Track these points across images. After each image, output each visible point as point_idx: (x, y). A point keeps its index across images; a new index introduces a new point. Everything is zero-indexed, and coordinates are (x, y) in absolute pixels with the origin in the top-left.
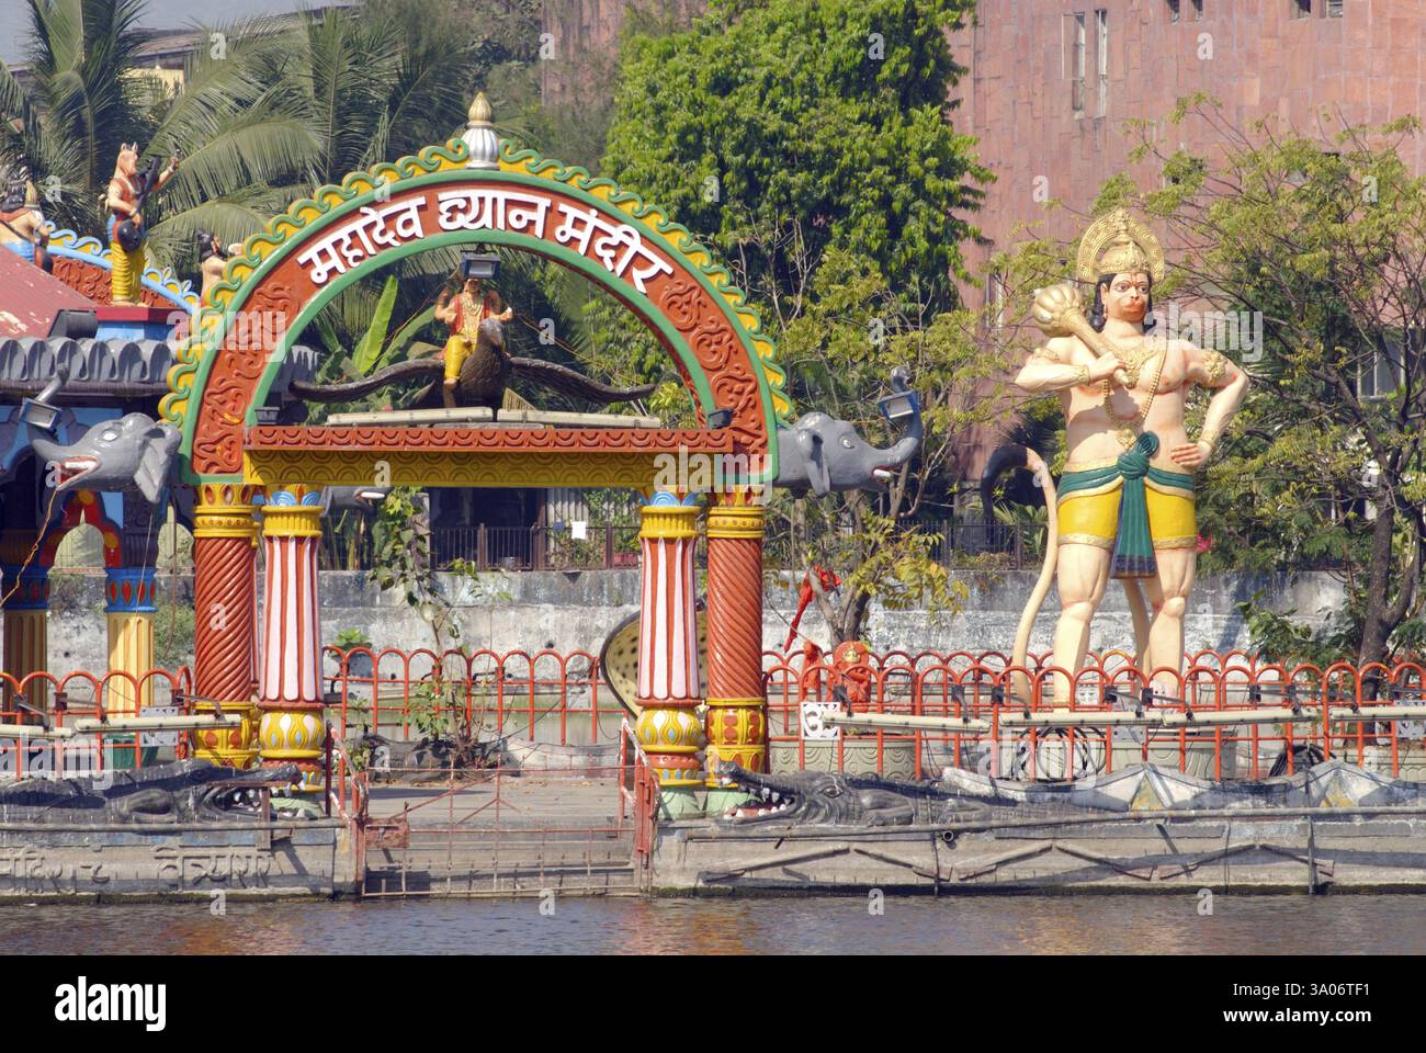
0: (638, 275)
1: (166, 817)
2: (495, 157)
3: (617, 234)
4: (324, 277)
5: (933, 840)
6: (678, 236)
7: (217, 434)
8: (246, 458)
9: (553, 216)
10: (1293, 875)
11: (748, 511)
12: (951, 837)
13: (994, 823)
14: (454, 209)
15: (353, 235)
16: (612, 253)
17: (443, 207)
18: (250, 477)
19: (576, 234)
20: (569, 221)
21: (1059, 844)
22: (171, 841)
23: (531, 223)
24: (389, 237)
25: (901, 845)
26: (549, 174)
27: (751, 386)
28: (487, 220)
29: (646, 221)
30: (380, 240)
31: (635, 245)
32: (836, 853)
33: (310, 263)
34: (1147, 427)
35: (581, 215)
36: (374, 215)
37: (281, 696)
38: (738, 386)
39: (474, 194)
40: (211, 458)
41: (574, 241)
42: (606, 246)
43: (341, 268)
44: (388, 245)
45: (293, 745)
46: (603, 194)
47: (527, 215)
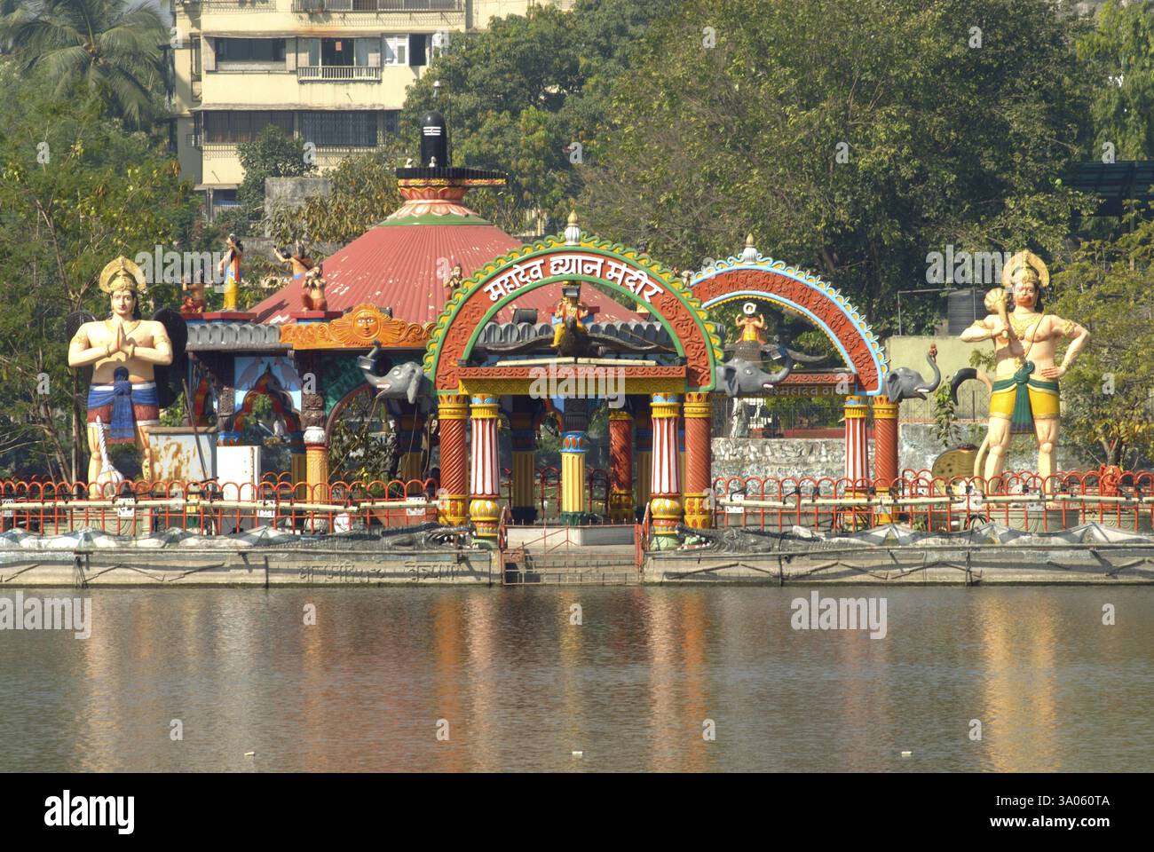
0: (647, 294)
1: (410, 548)
2: (578, 240)
3: (636, 275)
4: (496, 298)
5: (780, 560)
6: (667, 275)
7: (447, 371)
8: (460, 383)
9: (605, 267)
10: (958, 576)
11: (698, 405)
12: (789, 558)
13: (810, 551)
14: (557, 265)
15: (510, 278)
16: (634, 284)
17: (552, 265)
18: (462, 391)
19: (616, 275)
20: (613, 269)
21: (841, 562)
22: (411, 558)
23: (594, 271)
24: (527, 279)
25: (765, 562)
26: (604, 247)
27: (702, 346)
28: (573, 269)
29: (652, 268)
30: (523, 280)
31: (645, 280)
32: (731, 566)
33: (489, 291)
34: (1028, 359)
35: (619, 266)
36: (520, 269)
37: (484, 493)
38: (696, 345)
39: (567, 257)
40: (445, 382)
41: (615, 279)
42: (630, 281)
43: (504, 294)
44: (526, 282)
45: (481, 515)
46: (631, 255)
47: (593, 267)
